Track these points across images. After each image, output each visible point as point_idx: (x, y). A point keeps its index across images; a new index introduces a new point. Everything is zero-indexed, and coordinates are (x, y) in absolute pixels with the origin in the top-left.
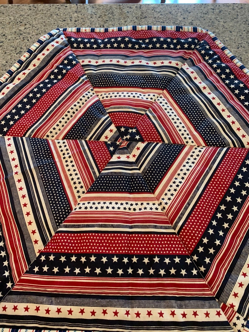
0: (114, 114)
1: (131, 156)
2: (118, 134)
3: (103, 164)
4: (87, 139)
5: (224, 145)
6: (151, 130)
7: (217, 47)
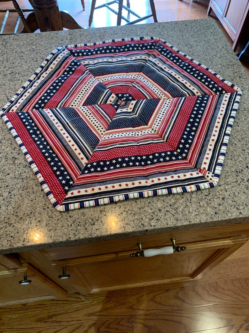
0: (112, 88)
1: (129, 109)
2: (117, 98)
3: (112, 115)
4: (99, 104)
5: (183, 95)
6: (138, 93)
7: (168, 47)
